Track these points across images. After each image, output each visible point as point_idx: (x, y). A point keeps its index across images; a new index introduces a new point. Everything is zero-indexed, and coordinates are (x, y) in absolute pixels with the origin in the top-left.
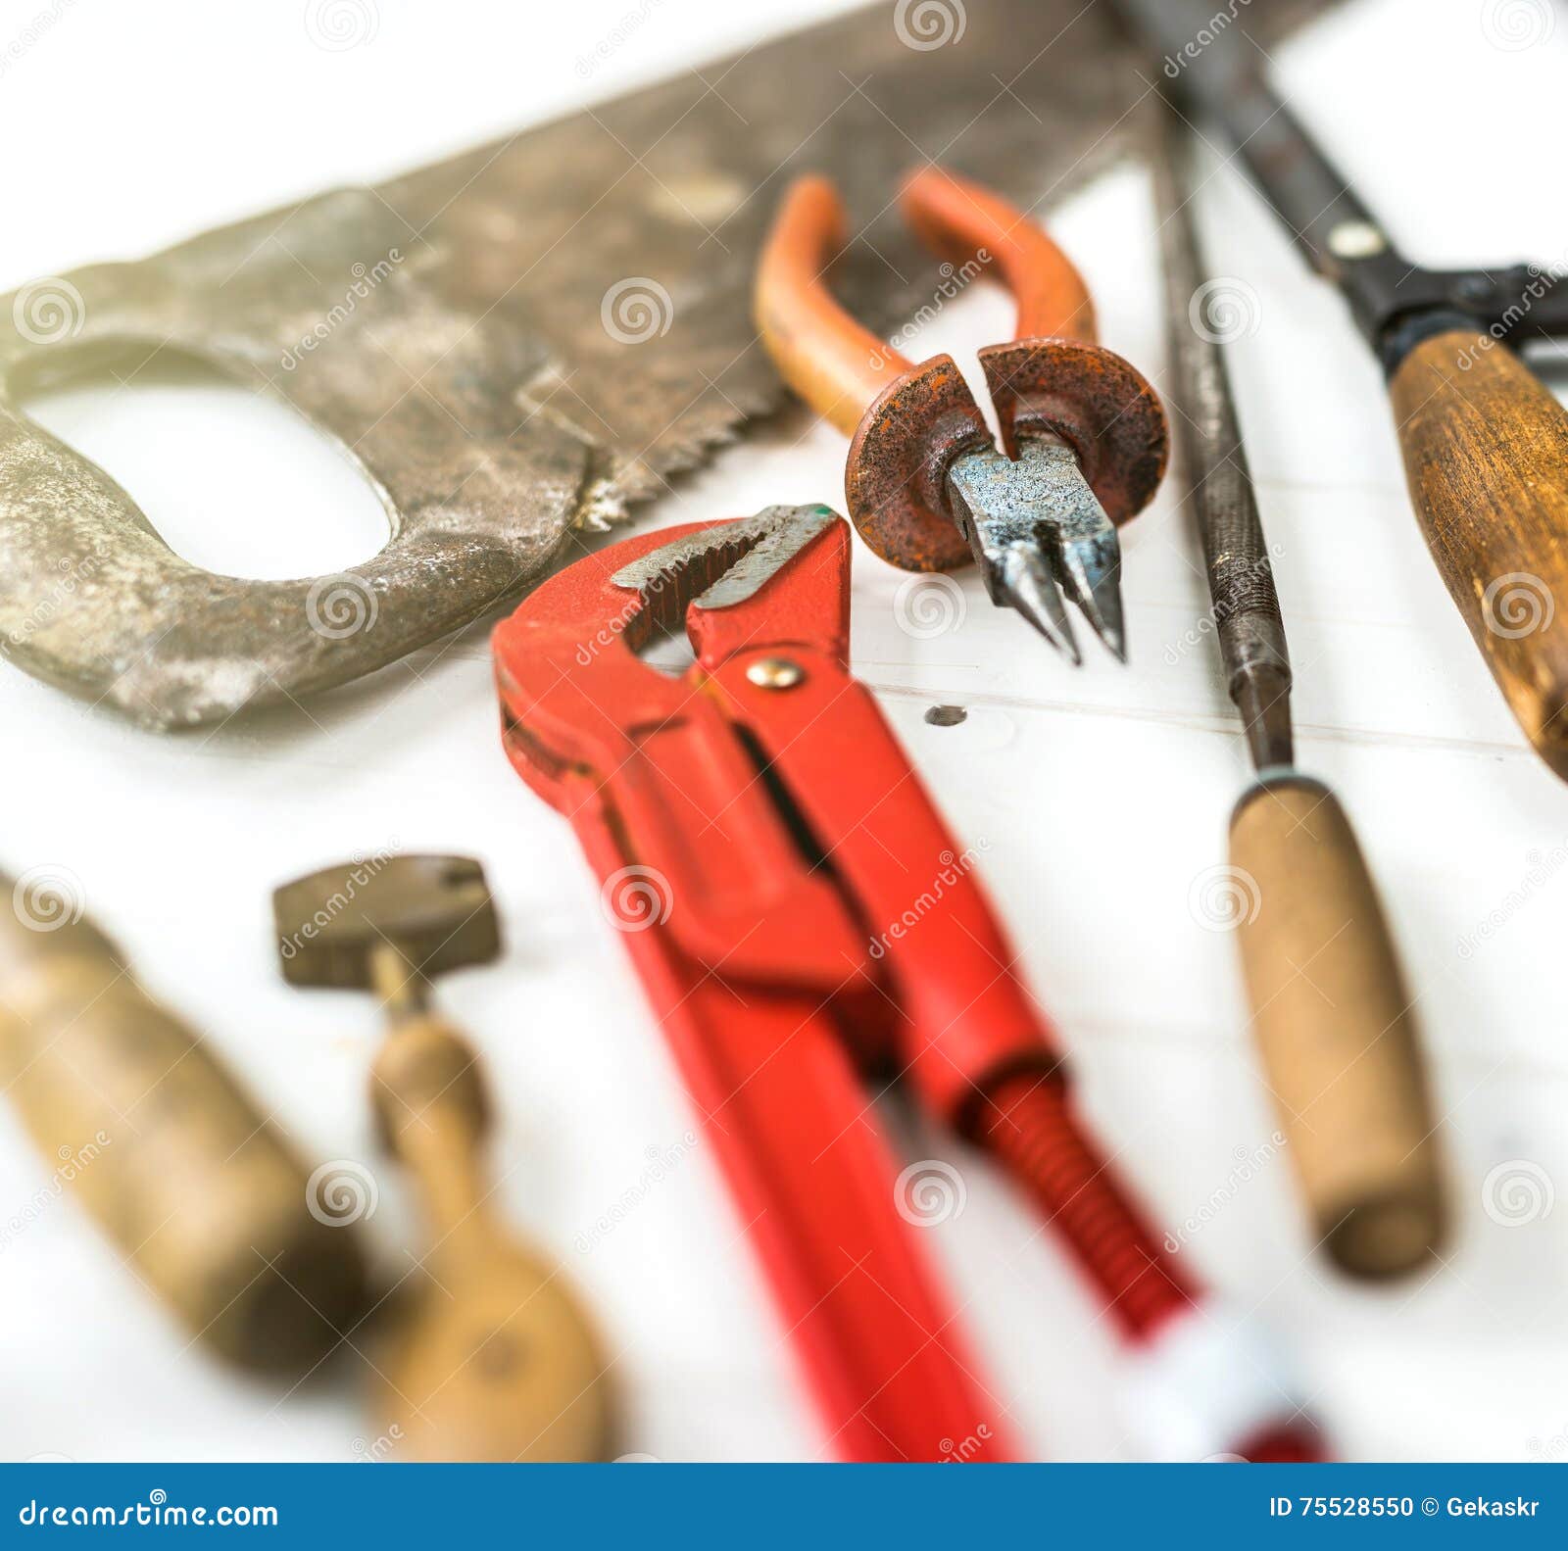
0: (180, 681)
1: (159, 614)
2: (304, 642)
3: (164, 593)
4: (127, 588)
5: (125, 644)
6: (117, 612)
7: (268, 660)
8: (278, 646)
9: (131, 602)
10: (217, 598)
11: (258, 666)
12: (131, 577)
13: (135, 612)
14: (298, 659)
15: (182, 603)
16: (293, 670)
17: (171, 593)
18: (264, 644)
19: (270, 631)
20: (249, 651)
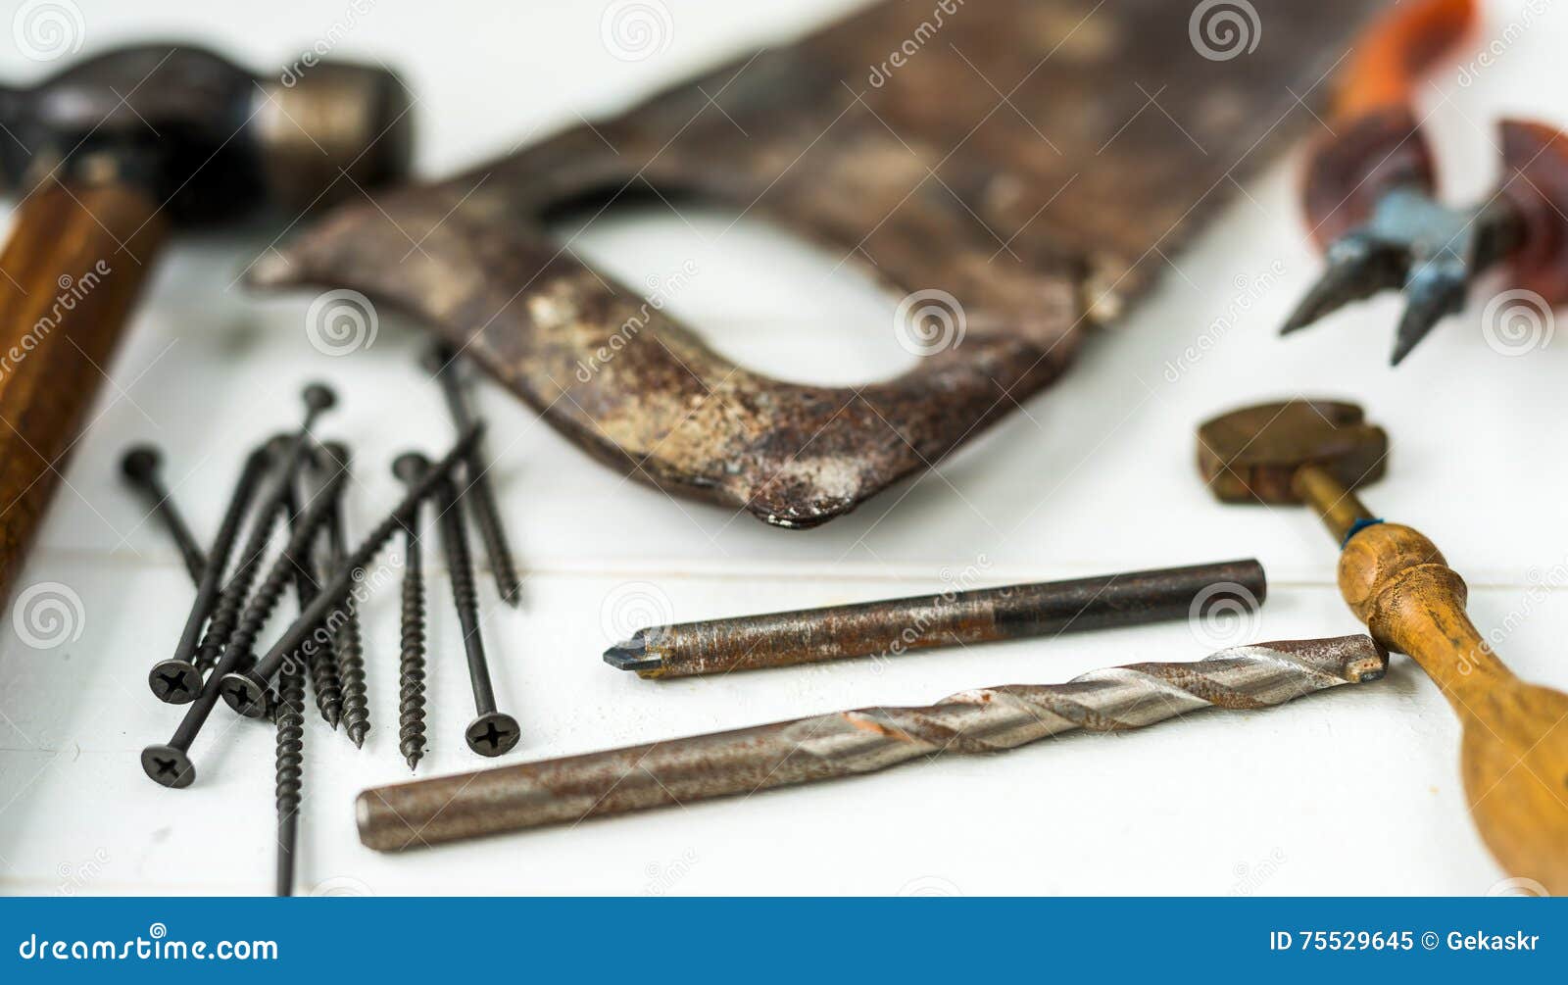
0: (793, 478)
1: (764, 419)
2: (893, 438)
3: (762, 399)
4: (729, 397)
5: (737, 448)
6: (725, 419)
7: (866, 456)
8: (871, 443)
9: (735, 410)
10: (809, 403)
11: (861, 462)
12: (730, 387)
13: (741, 418)
14: (892, 454)
15: (783, 409)
16: (891, 464)
17: (770, 398)
18: (861, 442)
19: (865, 429)
20: (849, 449)
